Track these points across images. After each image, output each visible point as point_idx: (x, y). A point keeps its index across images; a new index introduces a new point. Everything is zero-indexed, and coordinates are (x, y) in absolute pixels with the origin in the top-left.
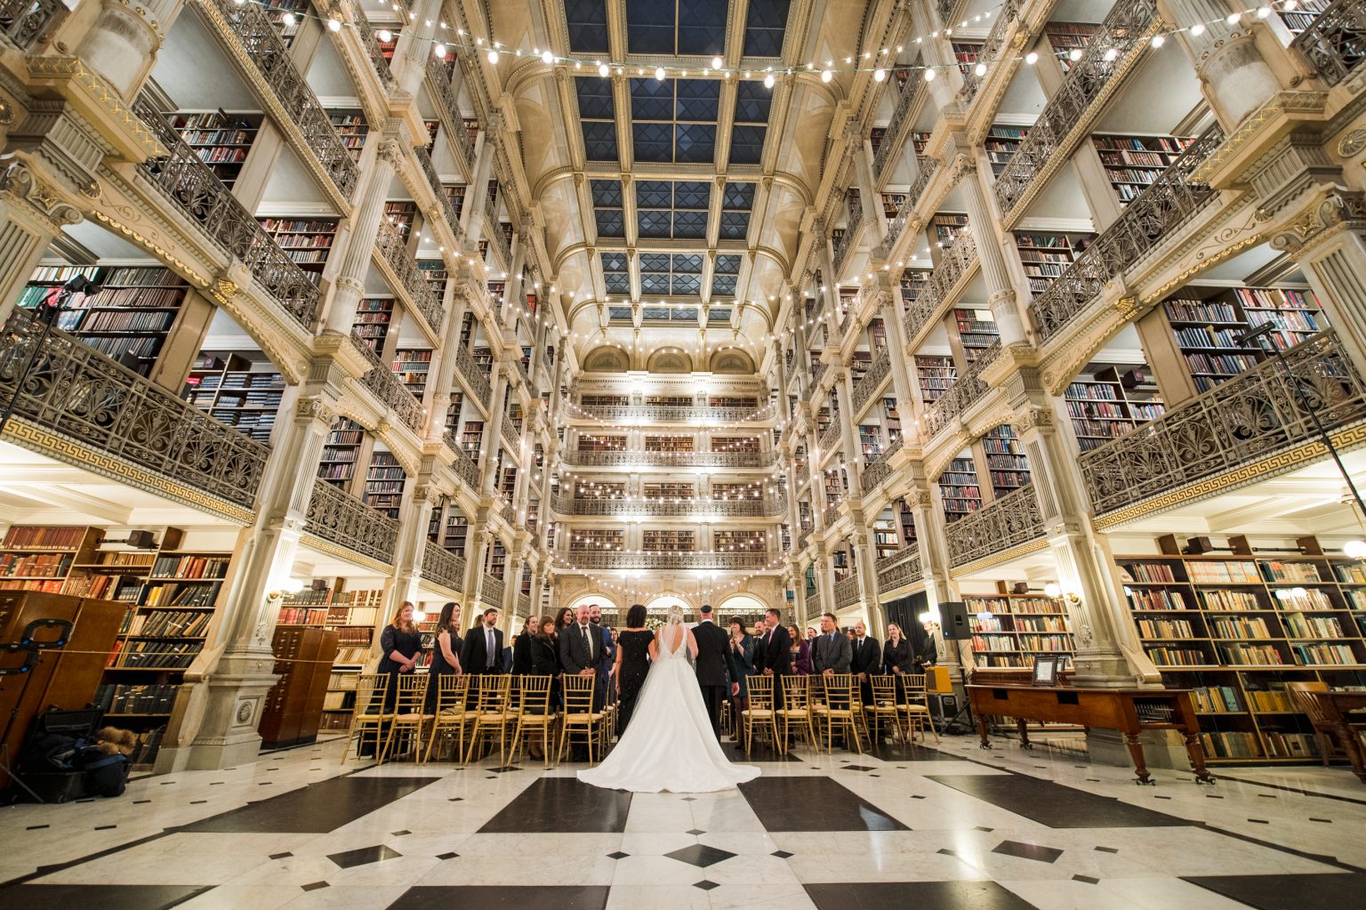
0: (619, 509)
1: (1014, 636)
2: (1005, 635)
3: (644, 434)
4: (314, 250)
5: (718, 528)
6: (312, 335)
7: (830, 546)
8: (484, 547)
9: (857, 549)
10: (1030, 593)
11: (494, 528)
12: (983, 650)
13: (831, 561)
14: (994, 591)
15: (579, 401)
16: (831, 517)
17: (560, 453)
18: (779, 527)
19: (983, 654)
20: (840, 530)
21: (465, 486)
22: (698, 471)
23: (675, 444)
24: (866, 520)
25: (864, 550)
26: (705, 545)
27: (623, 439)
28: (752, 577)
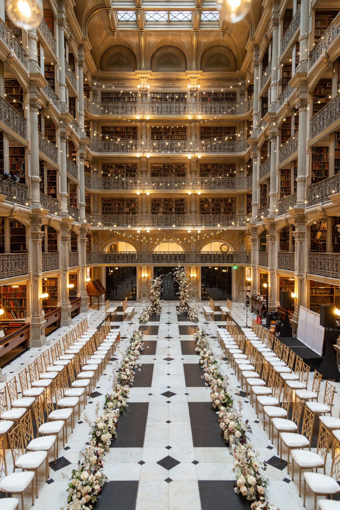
0: (134, 185)
3: (150, 126)
7: (279, 228)
8: (40, 241)
9: (297, 240)
11: (44, 222)
13: (277, 237)
15: (99, 99)
20: (286, 220)
22: (189, 156)
23: (173, 133)
24: (306, 222)
25: (301, 243)
26: (193, 209)
27: (135, 128)
28: (224, 231)
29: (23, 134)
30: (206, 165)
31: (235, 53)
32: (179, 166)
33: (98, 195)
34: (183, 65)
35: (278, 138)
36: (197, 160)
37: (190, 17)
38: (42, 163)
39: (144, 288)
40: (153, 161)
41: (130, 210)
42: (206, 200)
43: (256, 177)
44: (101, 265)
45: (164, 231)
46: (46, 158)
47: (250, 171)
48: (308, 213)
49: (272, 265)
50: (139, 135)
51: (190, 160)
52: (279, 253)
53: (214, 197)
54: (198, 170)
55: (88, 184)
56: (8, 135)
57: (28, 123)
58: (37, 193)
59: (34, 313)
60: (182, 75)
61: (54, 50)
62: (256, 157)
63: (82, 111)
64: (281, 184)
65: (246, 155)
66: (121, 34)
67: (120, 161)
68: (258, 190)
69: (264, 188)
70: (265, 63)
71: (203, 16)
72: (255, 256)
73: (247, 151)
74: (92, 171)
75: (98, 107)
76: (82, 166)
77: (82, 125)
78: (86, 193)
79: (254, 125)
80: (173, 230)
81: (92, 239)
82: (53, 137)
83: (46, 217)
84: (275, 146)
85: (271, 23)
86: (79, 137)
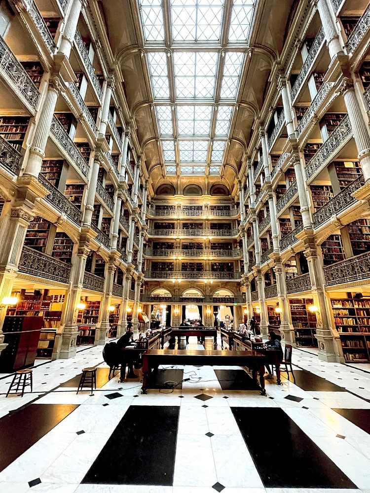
0: (172, 254)
1: (355, 318)
2: (351, 317)
4: (18, 133)
5: (213, 262)
6: (16, 176)
7: (263, 272)
8: (113, 272)
9: (277, 274)
10: (364, 298)
11: (117, 263)
12: (340, 325)
13: (263, 278)
14: (346, 297)
15: (154, 208)
16: (264, 258)
17: (146, 230)
18: (240, 261)
19: (341, 326)
20: (268, 265)
21: (102, 246)
22: (205, 238)
23: (195, 226)
24: (282, 261)
25: (280, 275)
26: (207, 269)
27: (173, 224)
28: (227, 282)
29: (112, 210)
30: (214, 244)
31: (228, 188)
32: (199, 244)
33: (149, 260)
34: (201, 193)
35: (257, 221)
36: (209, 240)
37: (204, 170)
38: (120, 231)
40: (183, 241)
41: (169, 269)
42: (215, 263)
43: (245, 248)
44: (148, 303)
45: (189, 282)
46: (123, 228)
47: (241, 246)
48: (282, 255)
49: (262, 297)
50: (176, 227)
51: (205, 241)
52: (265, 289)
53: (220, 262)
54: (210, 246)
55: (144, 252)
56: (103, 207)
57: (115, 205)
58: (115, 243)
59: (103, 320)
60: (199, 197)
61: (133, 178)
63: (144, 211)
65: (238, 237)
66: (168, 178)
67: (164, 241)
68: (247, 255)
69: (251, 254)
70: (245, 188)
71: (211, 170)
72: (249, 295)
73: (238, 235)
74: (147, 246)
75: (154, 212)
76: (142, 242)
77: (144, 219)
78: (143, 257)
79: (242, 219)
80: (195, 282)
81: (144, 287)
82: (128, 220)
83: (118, 260)
84: (256, 225)
85: (247, 168)
86: (142, 224)
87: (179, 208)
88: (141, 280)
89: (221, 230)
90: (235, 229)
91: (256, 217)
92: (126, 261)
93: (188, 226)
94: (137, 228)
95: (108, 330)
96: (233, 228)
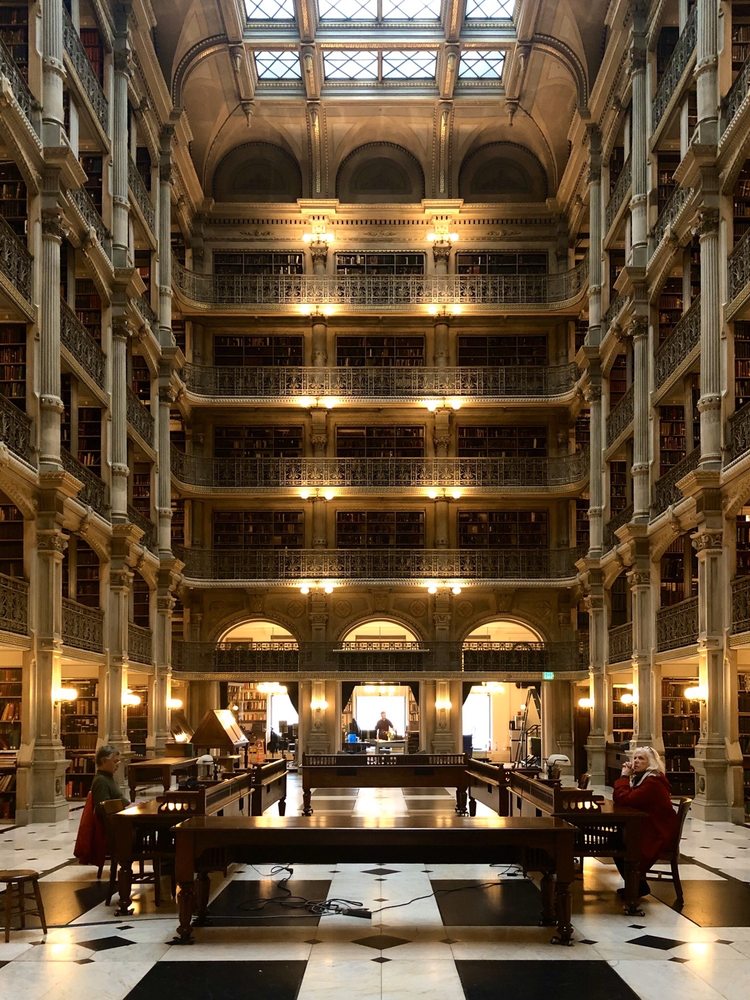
0: (294, 475)
3: (332, 331)
5: (465, 507)
7: (658, 549)
8: (59, 556)
9: (702, 556)
11: (70, 520)
15: (209, 268)
16: (664, 495)
17: (181, 373)
18: (573, 504)
20: (676, 519)
22: (431, 404)
23: (391, 351)
24: (725, 505)
25: (714, 560)
26: (442, 536)
27: (297, 340)
28: (520, 590)
30: (471, 430)
31: (543, 159)
32: (407, 433)
33: (202, 501)
34: (416, 190)
35: (651, 330)
36: (452, 415)
37: (431, 70)
39: (318, 738)
40: (341, 419)
41: (283, 541)
42: (475, 514)
43: (599, 445)
45: (369, 590)
47: (583, 437)
48: (729, 481)
49: (644, 645)
50: (308, 355)
51: (433, 416)
52: (659, 614)
53: (493, 507)
54: (454, 439)
55: (177, 469)
57: (37, 267)
58: (54, 436)
62: (597, 396)
63: (165, 284)
64: (662, 443)
65: (573, 400)
66: (265, 112)
67: (260, 420)
68: (605, 477)
70: (617, 165)
71: (463, 67)
72: (599, 641)
73: (575, 389)
74: (188, 443)
75: (207, 285)
76: (165, 426)
77: (167, 317)
78: (174, 488)
79: (593, 316)
80: (391, 590)
81: (187, 612)
82: (95, 328)
83: (74, 507)
84: (645, 349)
85: (628, 62)
86: (157, 343)
87: (320, 267)
88: (172, 587)
89: (502, 370)
90: (562, 361)
91: (647, 311)
92: (104, 509)
93: (362, 351)
94: (138, 364)
95: (61, 772)
96: (557, 359)
